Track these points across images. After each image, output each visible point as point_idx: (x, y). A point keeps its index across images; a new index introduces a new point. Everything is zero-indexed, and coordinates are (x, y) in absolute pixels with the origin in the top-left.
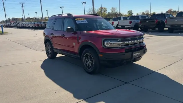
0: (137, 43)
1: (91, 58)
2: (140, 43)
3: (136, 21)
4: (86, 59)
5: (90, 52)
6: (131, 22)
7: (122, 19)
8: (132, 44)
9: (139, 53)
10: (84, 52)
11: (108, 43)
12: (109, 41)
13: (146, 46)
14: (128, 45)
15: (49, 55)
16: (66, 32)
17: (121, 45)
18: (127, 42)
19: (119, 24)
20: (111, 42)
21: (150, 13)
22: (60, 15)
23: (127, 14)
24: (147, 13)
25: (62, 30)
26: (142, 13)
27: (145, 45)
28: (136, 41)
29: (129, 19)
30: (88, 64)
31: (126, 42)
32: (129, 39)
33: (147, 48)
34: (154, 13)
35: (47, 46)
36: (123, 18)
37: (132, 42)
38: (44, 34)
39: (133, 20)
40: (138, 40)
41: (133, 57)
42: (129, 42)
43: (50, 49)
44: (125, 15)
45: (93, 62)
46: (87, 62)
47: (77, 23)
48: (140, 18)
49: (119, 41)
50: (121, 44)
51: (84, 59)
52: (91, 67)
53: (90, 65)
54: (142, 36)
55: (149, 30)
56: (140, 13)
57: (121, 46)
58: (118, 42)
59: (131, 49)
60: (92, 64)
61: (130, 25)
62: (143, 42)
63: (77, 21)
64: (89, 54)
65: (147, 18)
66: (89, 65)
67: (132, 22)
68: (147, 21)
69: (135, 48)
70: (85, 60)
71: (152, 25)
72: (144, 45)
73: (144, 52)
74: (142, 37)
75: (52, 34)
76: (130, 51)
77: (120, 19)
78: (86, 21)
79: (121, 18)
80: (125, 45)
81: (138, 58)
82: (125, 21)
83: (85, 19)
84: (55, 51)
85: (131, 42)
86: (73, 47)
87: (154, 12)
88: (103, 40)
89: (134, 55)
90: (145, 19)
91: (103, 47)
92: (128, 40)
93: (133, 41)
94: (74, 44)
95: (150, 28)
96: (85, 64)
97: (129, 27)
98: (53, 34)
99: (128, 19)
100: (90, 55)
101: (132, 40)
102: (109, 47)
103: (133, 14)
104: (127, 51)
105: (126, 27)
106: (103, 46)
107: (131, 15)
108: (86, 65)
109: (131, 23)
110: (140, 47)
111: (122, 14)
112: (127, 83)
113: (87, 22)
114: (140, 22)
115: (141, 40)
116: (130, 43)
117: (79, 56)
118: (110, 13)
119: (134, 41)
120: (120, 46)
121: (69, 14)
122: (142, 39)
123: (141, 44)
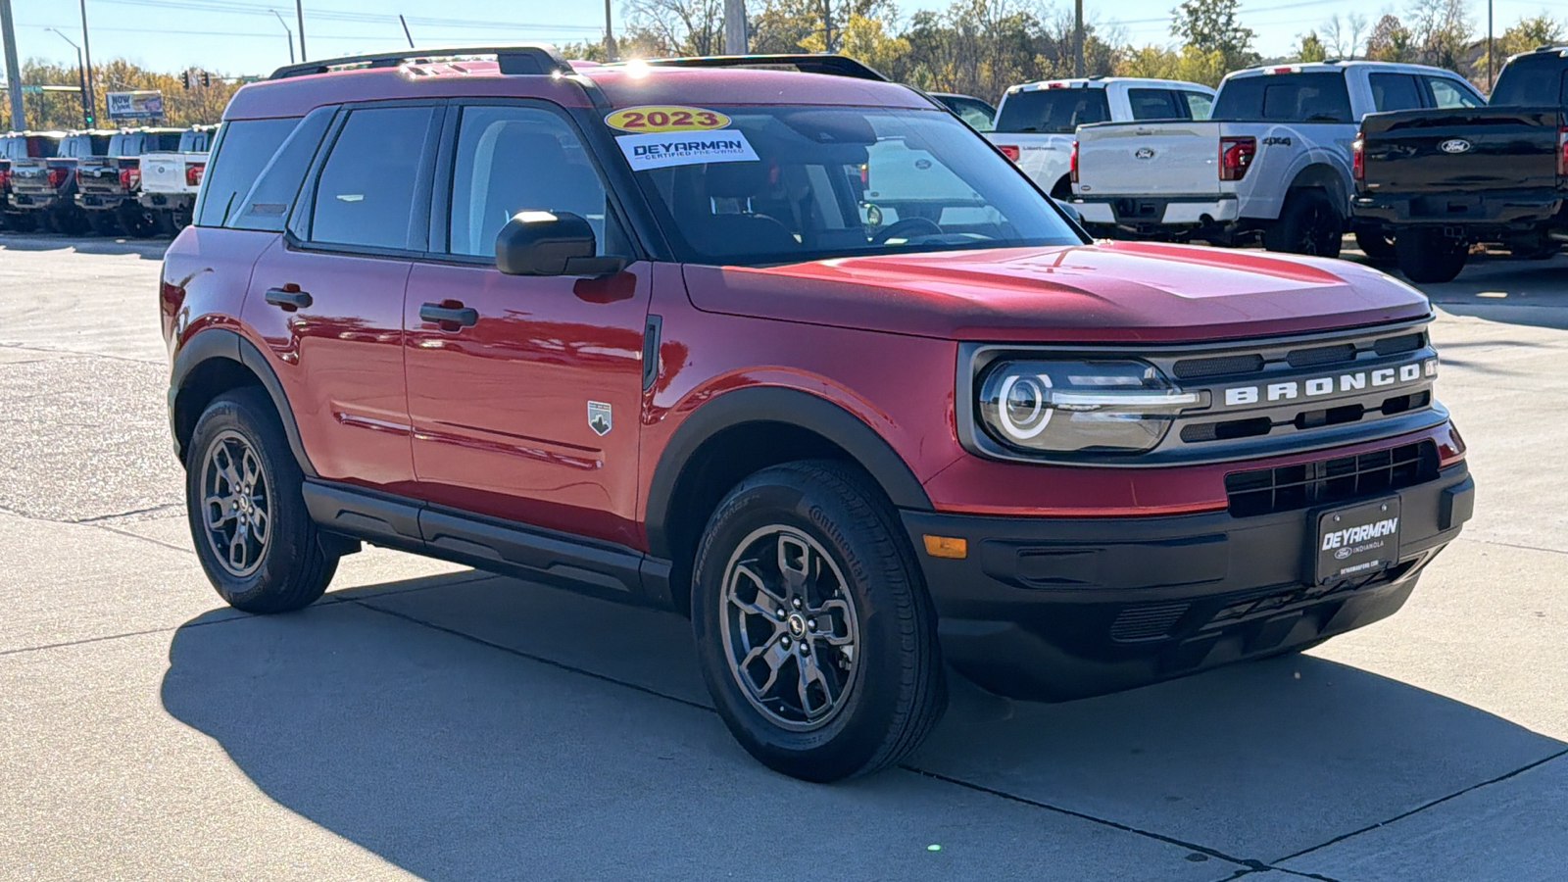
0: (1355, 412)
1: (821, 586)
2: (1396, 405)
3: (1311, 141)
4: (748, 593)
5: (803, 509)
6: (1247, 146)
7: (1121, 109)
8: (1300, 421)
9: (1390, 526)
10: (720, 516)
11: (1031, 404)
12: (1045, 379)
13: (1462, 448)
14: (1262, 425)
15: (241, 571)
16: (502, 267)
17: (1179, 424)
18: (1251, 394)
19: (1088, 181)
20: (1062, 385)
21: (1478, 35)
22: (396, 59)
23: (1177, 45)
24: (1443, 38)
25: (436, 247)
26: (1367, 33)
27: (1454, 435)
28: (1346, 382)
29: (1219, 116)
30: (776, 657)
31: (1240, 397)
32: (1265, 353)
33: (1473, 469)
34: (1539, 30)
35: (212, 452)
36: (1135, 95)
37: (1301, 388)
38: (171, 297)
39: (1272, 129)
40: (1368, 366)
41: (1323, 572)
42: (1274, 392)
43: (259, 488)
44: (1146, 62)
45: (841, 631)
46: (761, 630)
47: (638, 164)
48: (1364, 105)
49: (1149, 373)
50: (1186, 412)
51: (728, 596)
52: (814, 688)
53: (810, 670)
54: (1418, 327)
55: (1482, 258)
56: (1346, 35)
57: (1187, 435)
58: (1150, 386)
59: (1298, 472)
60: (829, 656)
61: (1230, 187)
62: (1425, 397)
63: (626, 144)
64: (791, 535)
65: (1447, 99)
66: (790, 666)
67: (1250, 153)
68: (1454, 146)
69: (1331, 467)
70: (734, 610)
71: (1517, 192)
72: (1441, 439)
73: (1446, 517)
74: (1421, 339)
75: (294, 297)
76: (1289, 501)
77: (1093, 106)
78: (737, 136)
79: (1102, 93)
80: (1224, 430)
81: (1372, 579)
82: (1165, 135)
83: (723, 119)
84: (323, 506)
85: (1291, 390)
86: (583, 455)
87: (1530, 15)
88: (974, 360)
89: (1331, 541)
90: (1423, 122)
91: (974, 453)
92: (1256, 373)
93: (1322, 388)
94: (599, 412)
95: (1485, 234)
96: (740, 656)
97: (1217, 211)
98: (307, 301)
99: (1202, 110)
100: (806, 541)
101: (1302, 368)
102: (1040, 445)
103: (1255, 46)
104: (1248, 499)
105: (1174, 214)
106: (971, 435)
107: (1232, 55)
108: (759, 668)
109: (1237, 158)
110: (1401, 453)
111: (1103, 34)
112: (1257, 866)
113: (748, 154)
114: (1363, 157)
115: (1409, 373)
116: (1283, 402)
117: (661, 568)
118: (945, 24)
119: (1328, 384)
120: (1173, 442)
121: (513, 59)
122: (1422, 363)
123: (1410, 419)
